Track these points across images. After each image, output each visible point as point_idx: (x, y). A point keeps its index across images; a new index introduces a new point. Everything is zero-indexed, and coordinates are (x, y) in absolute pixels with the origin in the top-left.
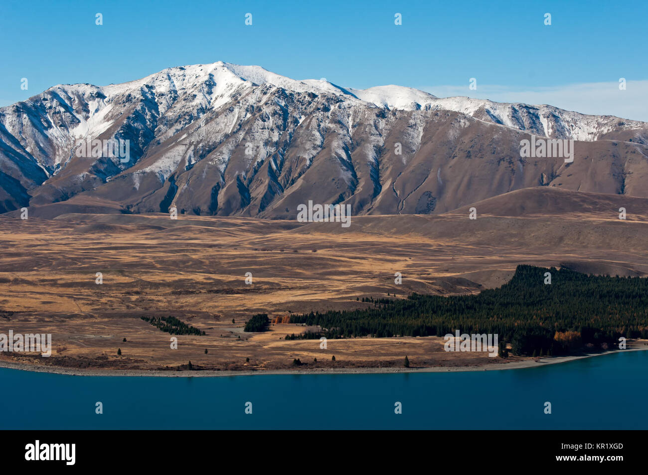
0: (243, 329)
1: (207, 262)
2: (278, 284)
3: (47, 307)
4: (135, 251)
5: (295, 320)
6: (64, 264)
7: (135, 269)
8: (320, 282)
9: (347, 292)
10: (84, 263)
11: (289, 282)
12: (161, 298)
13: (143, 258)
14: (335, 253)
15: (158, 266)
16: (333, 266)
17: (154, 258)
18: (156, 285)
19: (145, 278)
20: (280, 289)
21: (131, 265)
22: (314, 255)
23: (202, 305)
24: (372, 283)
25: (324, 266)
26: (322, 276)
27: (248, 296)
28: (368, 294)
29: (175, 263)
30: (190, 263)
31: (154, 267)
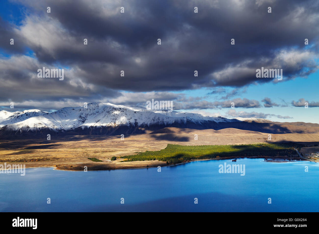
0: (111, 160)
1: (100, 145)
2: (117, 150)
3: (66, 157)
4: (84, 143)
5: (122, 158)
6: (69, 147)
7: (86, 147)
8: (126, 149)
9: (132, 151)
10: (73, 146)
11: (119, 149)
12: (91, 154)
13: (86, 145)
14: (127, 142)
15: (90, 147)
16: (128, 145)
17: (89, 145)
18: (90, 151)
19: (88, 149)
20: (117, 151)
21: (84, 146)
22: (124, 143)
23: (101, 155)
24: (138, 149)
25: (126, 145)
26: (126, 148)
27: (111, 153)
28: (136, 151)
29: (93, 146)
30: (97, 146)
31: (89, 147)
